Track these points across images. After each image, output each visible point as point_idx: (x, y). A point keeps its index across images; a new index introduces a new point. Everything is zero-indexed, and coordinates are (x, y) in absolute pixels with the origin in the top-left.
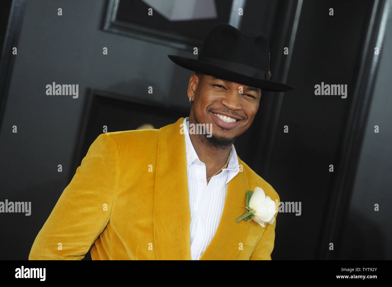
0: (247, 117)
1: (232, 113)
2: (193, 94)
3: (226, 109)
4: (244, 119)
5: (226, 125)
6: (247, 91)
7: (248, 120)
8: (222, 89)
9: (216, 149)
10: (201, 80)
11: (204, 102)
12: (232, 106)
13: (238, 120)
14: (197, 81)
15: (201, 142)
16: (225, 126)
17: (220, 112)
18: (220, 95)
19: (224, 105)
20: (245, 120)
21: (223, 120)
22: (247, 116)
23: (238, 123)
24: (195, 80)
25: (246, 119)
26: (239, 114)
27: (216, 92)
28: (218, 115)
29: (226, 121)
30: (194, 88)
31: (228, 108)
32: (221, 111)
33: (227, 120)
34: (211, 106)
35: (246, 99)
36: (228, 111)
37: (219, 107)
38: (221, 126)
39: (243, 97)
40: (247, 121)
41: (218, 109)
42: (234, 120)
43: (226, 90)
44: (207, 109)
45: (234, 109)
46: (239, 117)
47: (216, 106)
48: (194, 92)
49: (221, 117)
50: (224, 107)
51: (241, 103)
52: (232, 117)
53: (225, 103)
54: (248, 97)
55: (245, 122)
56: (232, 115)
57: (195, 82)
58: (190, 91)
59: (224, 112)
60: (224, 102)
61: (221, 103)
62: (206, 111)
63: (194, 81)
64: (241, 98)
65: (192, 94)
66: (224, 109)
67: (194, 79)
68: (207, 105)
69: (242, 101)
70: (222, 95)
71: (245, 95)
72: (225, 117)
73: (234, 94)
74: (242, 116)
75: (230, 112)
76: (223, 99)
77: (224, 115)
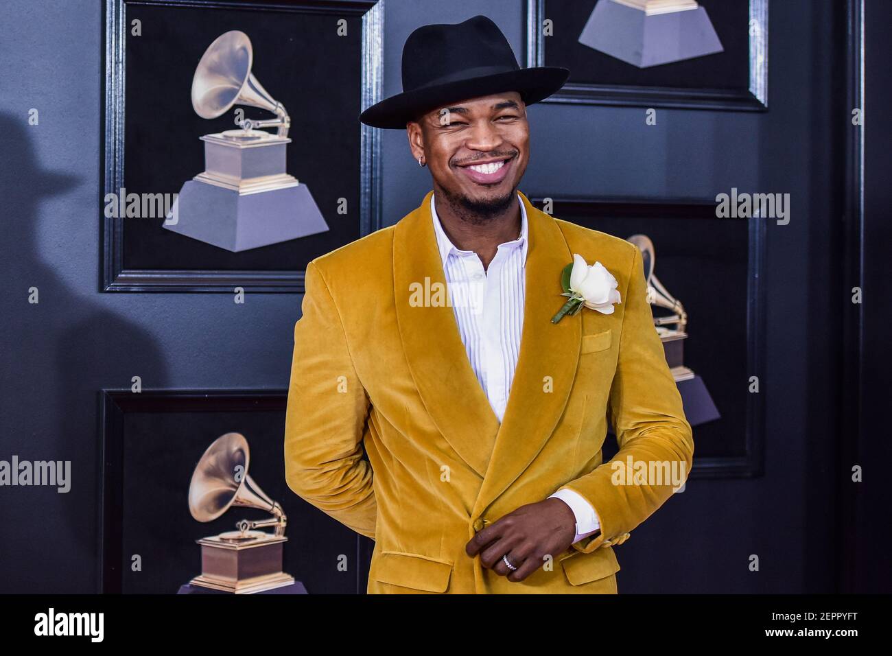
0: (517, 151)
1: (492, 156)
2: (422, 152)
3: (478, 154)
4: (514, 155)
6: (498, 112)
7: (520, 154)
8: (460, 126)
9: (491, 221)
10: (422, 126)
11: (439, 155)
12: (485, 144)
13: (506, 161)
14: (419, 130)
15: (462, 220)
16: (489, 180)
17: (471, 162)
18: (459, 136)
19: (473, 150)
20: (517, 156)
21: (483, 172)
22: (517, 149)
23: (508, 166)
24: (416, 129)
26: (503, 152)
27: (452, 134)
28: (473, 168)
29: (489, 172)
30: (419, 142)
31: (481, 151)
33: (489, 169)
34: (453, 158)
35: (504, 124)
36: (483, 156)
37: (467, 155)
39: (497, 123)
40: (521, 157)
41: (466, 159)
42: (501, 165)
43: (469, 124)
44: (449, 165)
45: (490, 149)
46: (504, 157)
47: (462, 155)
48: (422, 148)
49: (478, 169)
50: (475, 152)
51: (498, 133)
52: (494, 162)
53: (472, 145)
54: (504, 120)
55: (518, 158)
56: (491, 159)
57: (416, 134)
58: (416, 149)
59: (477, 159)
60: (473, 143)
61: (468, 148)
62: (450, 168)
63: (415, 132)
64: (495, 126)
65: (420, 153)
66: (475, 155)
67: (413, 129)
68: (447, 158)
69: (498, 129)
70: (464, 135)
71: (499, 118)
72: (484, 166)
73: (482, 126)
74: (509, 153)
75: (488, 156)
76: (467, 140)
77: (481, 164)
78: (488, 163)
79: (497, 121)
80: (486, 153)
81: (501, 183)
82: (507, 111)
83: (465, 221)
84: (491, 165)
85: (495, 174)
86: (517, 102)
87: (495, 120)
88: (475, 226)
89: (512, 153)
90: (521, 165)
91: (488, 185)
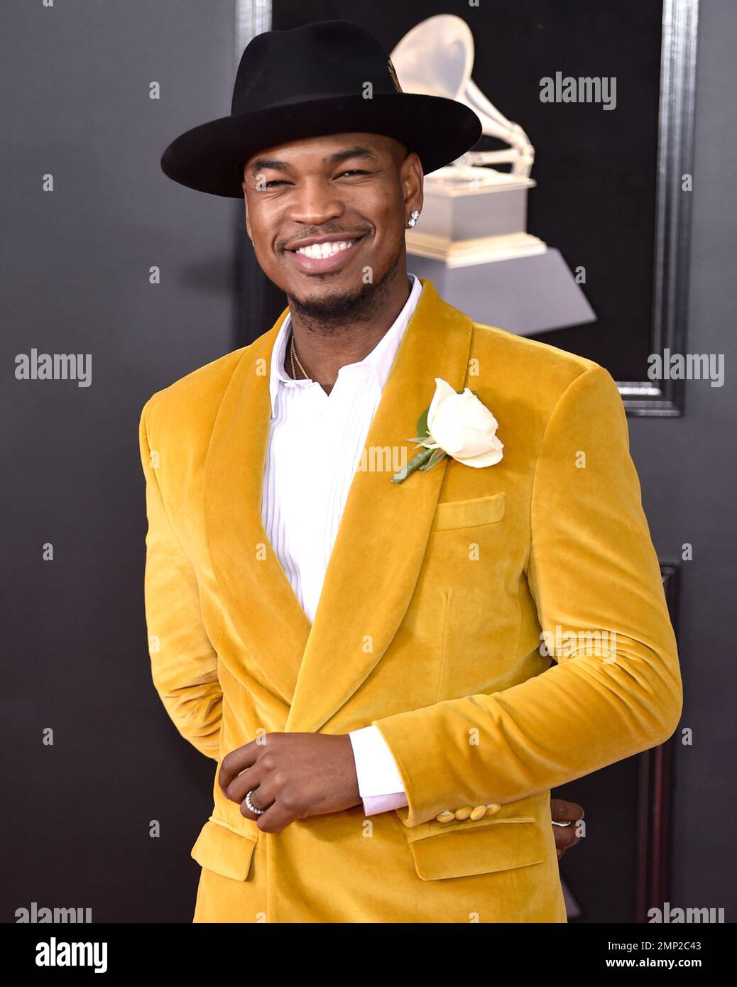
1: (327, 231)
3: (307, 230)
4: (367, 232)
5: (322, 265)
6: (337, 166)
7: (377, 231)
8: (282, 187)
12: (310, 214)
13: (356, 241)
15: (310, 332)
16: (323, 267)
17: (298, 241)
18: (282, 203)
19: (299, 222)
20: (372, 233)
21: (314, 256)
22: (371, 223)
23: (360, 246)
25: (373, 230)
26: (344, 226)
27: (275, 200)
28: (302, 250)
29: (322, 255)
31: (308, 224)
32: (299, 238)
33: (322, 252)
34: (279, 239)
35: (347, 184)
36: (314, 232)
37: (293, 232)
38: (313, 271)
39: (338, 182)
40: (377, 236)
41: (293, 237)
42: (343, 245)
43: (294, 184)
44: (273, 250)
45: (320, 220)
46: (357, 234)
47: (289, 232)
49: (308, 252)
50: (301, 224)
51: (336, 198)
52: (332, 241)
53: (297, 216)
54: (351, 179)
55: (373, 237)
56: (327, 236)
61: (293, 219)
62: (275, 253)
64: (334, 187)
66: (303, 231)
68: (270, 239)
69: (339, 192)
70: (287, 201)
71: (342, 174)
72: (316, 247)
73: (309, 187)
74: (357, 229)
75: (321, 232)
76: (290, 208)
77: (310, 244)
78: (321, 242)
79: (338, 180)
80: (319, 227)
81: (341, 274)
82: (352, 164)
83: (314, 331)
84: (326, 246)
85: (330, 259)
86: (371, 148)
87: (335, 178)
88: (327, 338)
89: (363, 230)
90: (379, 247)
91: (321, 276)
